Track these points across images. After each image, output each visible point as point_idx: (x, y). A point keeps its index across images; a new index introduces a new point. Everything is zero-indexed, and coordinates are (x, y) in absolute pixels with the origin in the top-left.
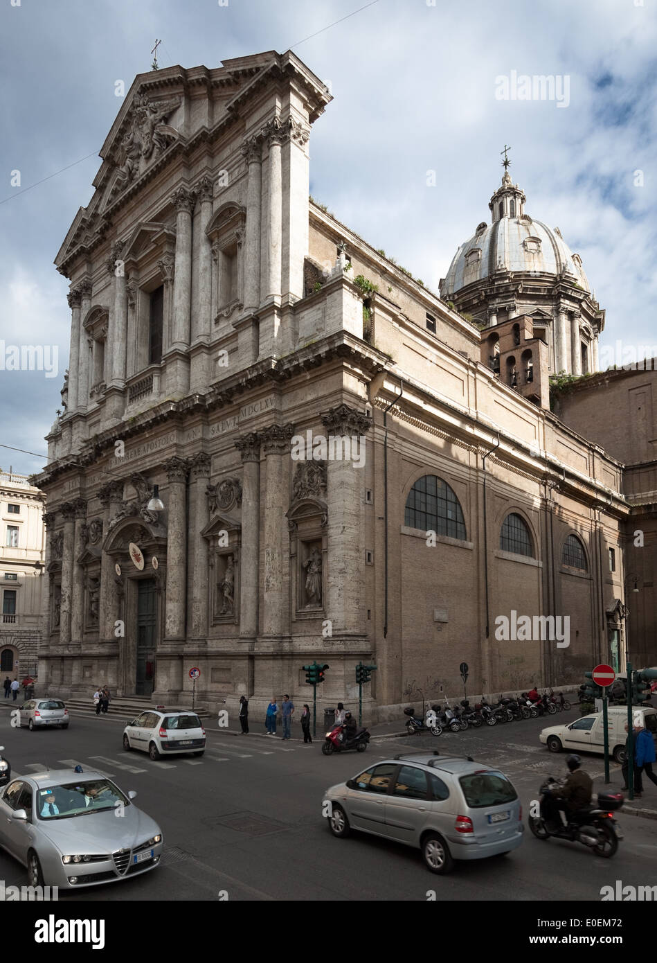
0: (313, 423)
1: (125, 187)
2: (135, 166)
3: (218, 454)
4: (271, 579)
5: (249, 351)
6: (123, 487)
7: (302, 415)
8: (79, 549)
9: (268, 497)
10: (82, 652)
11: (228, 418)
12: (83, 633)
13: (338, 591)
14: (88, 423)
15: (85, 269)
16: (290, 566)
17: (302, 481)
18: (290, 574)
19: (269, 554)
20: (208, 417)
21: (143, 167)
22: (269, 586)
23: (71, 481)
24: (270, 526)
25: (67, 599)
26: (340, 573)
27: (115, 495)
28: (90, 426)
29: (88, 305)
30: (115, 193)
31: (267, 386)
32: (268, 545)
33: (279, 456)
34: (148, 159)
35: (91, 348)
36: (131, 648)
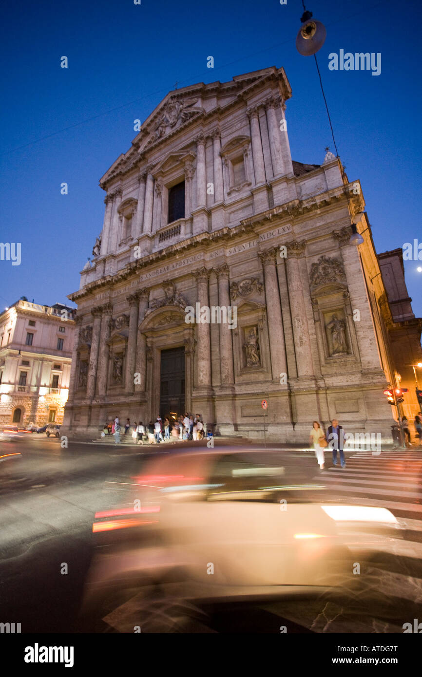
0: (323, 239)
1: (155, 141)
2: (164, 130)
3: (236, 265)
4: (303, 337)
5: (265, 203)
6: (149, 292)
7: (314, 234)
8: (107, 334)
9: (293, 284)
10: (106, 402)
11: (244, 243)
12: (106, 389)
13: (370, 341)
14: (117, 260)
15: (119, 183)
16: (316, 328)
17: (318, 274)
18: (316, 334)
19: (299, 321)
20: (227, 244)
21: (168, 131)
22: (302, 342)
23: (102, 294)
24: (298, 302)
25: (94, 367)
26: (369, 329)
27: (144, 296)
28: (118, 262)
29: (120, 201)
30: (150, 143)
31: (286, 219)
32: (298, 315)
33: (296, 259)
34: (172, 127)
35: (121, 221)
36: (157, 397)
